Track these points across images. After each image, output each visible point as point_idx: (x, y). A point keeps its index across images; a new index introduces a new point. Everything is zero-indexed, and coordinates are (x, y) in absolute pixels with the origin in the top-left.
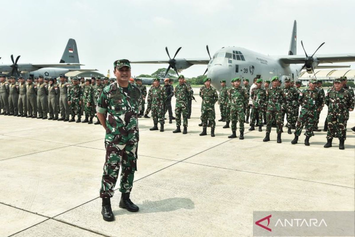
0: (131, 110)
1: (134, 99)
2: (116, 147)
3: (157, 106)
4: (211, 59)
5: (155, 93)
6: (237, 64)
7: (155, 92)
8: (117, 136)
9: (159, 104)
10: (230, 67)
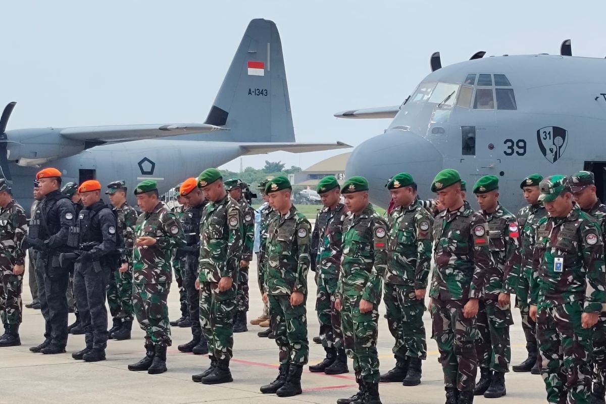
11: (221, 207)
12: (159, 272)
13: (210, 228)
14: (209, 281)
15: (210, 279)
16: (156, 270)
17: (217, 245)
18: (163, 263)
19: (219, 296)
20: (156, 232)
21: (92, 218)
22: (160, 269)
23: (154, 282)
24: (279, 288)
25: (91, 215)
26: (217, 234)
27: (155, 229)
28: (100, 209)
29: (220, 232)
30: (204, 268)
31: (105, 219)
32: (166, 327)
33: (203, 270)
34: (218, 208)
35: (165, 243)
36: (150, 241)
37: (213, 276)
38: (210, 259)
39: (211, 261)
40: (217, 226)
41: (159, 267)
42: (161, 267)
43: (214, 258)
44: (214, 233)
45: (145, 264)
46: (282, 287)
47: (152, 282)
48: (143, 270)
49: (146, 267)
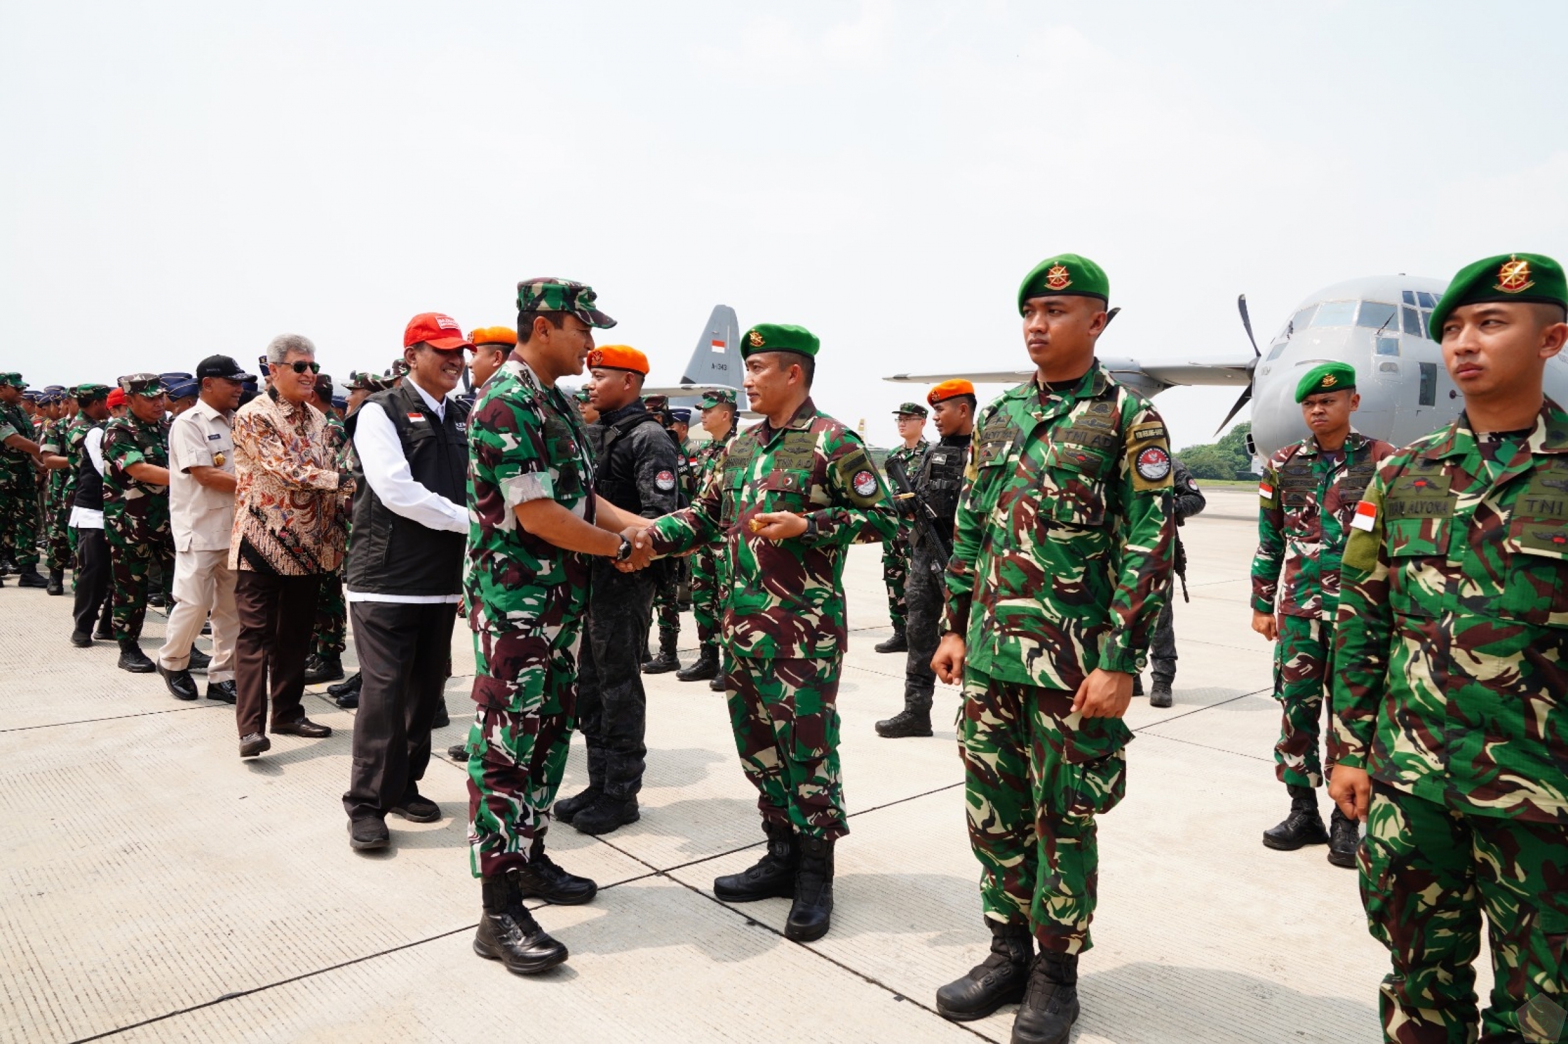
3: (758, 636)
4: (1259, 354)
5: (754, 485)
6: (1429, 359)
7: (758, 475)
9: (789, 611)
10: (1388, 375)
11: (1083, 407)
12: (815, 622)
13: (1048, 482)
14: (1040, 684)
15: (1044, 676)
16: (807, 617)
17: (1073, 552)
18: (826, 595)
19: (1081, 742)
20: (808, 490)
21: (614, 444)
22: (819, 611)
23: (799, 654)
24: (1519, 787)
25: (610, 437)
26: (1082, 510)
27: (806, 480)
28: (635, 424)
29: (1095, 503)
30: (1016, 634)
31: (648, 447)
32: (833, 781)
33: (1012, 639)
34: (1069, 410)
35: (836, 527)
36: (790, 524)
37: (1056, 668)
38: (1047, 601)
39: (1051, 612)
40: (1082, 478)
41: (817, 607)
42: (822, 605)
43: (1059, 596)
44: (1069, 505)
45: (771, 594)
46: (1536, 781)
47: (794, 655)
48: (766, 613)
49: (772, 605)
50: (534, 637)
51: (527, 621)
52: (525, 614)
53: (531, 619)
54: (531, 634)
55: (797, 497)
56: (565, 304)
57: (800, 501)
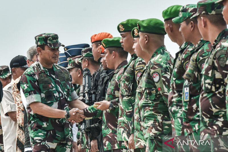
0: (64, 97)
1: (64, 82)
2: (46, 145)
3: (107, 143)
8: (50, 132)
9: (114, 133)
13: (122, 85)
15: (124, 138)
17: (129, 102)
23: (117, 147)
26: (126, 91)
27: (113, 90)
29: (129, 89)
30: (120, 127)
33: (120, 129)
37: (127, 135)
38: (125, 117)
39: (125, 120)
40: (126, 82)
45: (109, 129)
47: (115, 148)
48: (108, 135)
49: (110, 132)
50: (43, 145)
51: (40, 140)
52: (39, 138)
53: (41, 139)
54: (42, 144)
55: (111, 95)
56: (44, 42)
57: (113, 97)
